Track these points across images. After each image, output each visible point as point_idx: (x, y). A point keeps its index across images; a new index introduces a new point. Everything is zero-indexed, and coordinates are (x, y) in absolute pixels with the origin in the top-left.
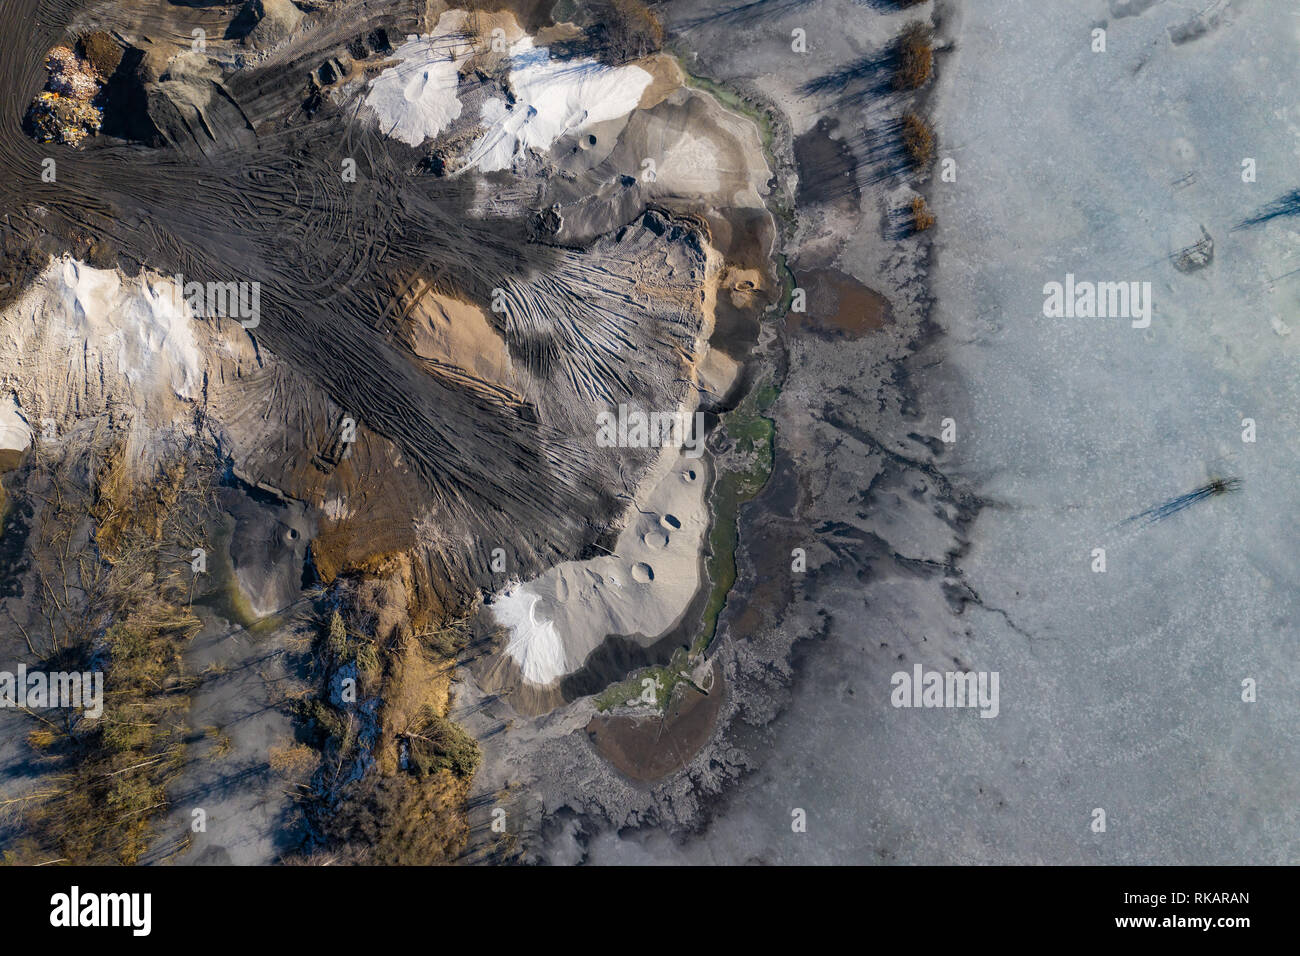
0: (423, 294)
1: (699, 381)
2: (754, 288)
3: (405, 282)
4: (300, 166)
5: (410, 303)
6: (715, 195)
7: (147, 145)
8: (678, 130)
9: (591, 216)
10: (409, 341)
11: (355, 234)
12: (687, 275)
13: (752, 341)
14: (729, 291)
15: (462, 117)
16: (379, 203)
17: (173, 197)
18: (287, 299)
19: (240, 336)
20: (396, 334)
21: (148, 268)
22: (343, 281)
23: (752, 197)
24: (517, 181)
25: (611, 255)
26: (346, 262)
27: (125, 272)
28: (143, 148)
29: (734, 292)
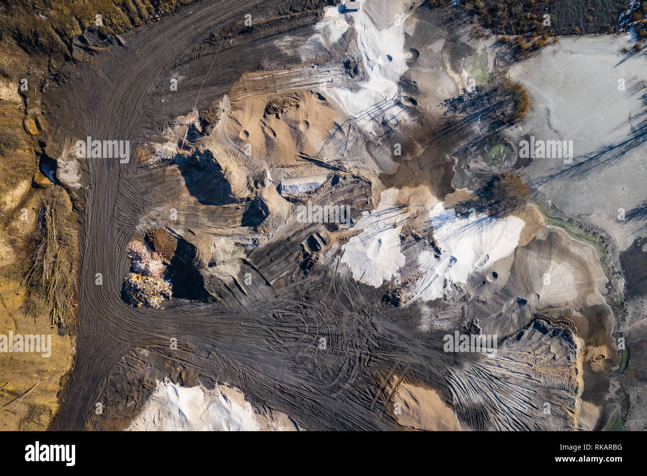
0: (398, 384)
1: (579, 425)
2: (605, 358)
3: (385, 378)
4: (305, 307)
5: (390, 392)
6: (576, 301)
7: (204, 302)
8: (547, 259)
9: (499, 325)
10: (393, 416)
11: (348, 349)
12: (565, 358)
13: (605, 391)
14: (589, 362)
15: (407, 265)
16: (361, 328)
17: (227, 335)
18: (312, 395)
19: (286, 422)
20: (384, 412)
21: (220, 383)
22: (345, 380)
23: (598, 298)
24: (448, 305)
25: (515, 348)
26: (345, 368)
27: (205, 386)
28: (201, 304)
29: (593, 363)
